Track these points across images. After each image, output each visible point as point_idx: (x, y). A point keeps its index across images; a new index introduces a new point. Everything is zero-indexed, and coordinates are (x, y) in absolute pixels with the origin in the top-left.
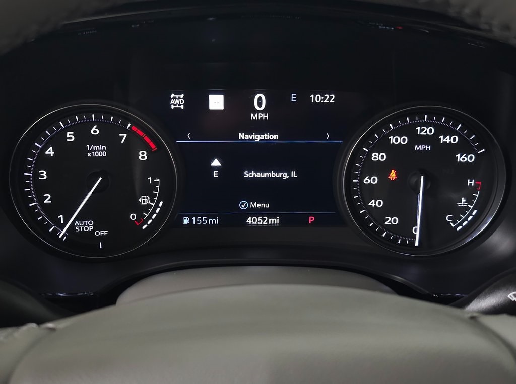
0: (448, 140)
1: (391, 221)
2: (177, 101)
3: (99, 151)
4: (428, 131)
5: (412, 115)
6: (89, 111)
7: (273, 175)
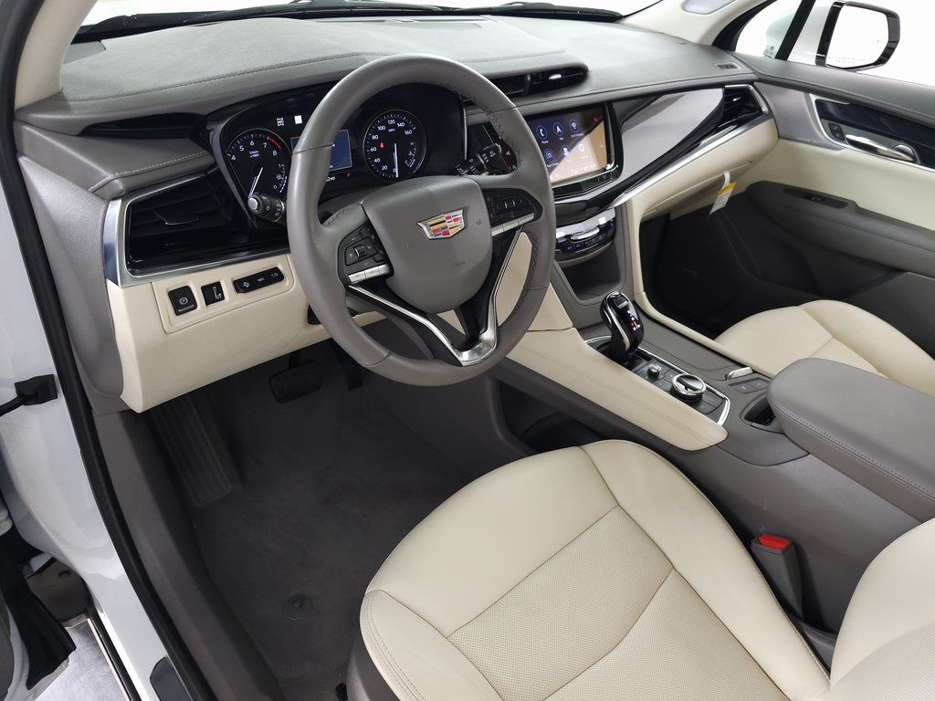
0: (401, 125)
1: (385, 168)
2: (280, 122)
3: (255, 154)
4: (392, 122)
5: (386, 115)
6: (250, 133)
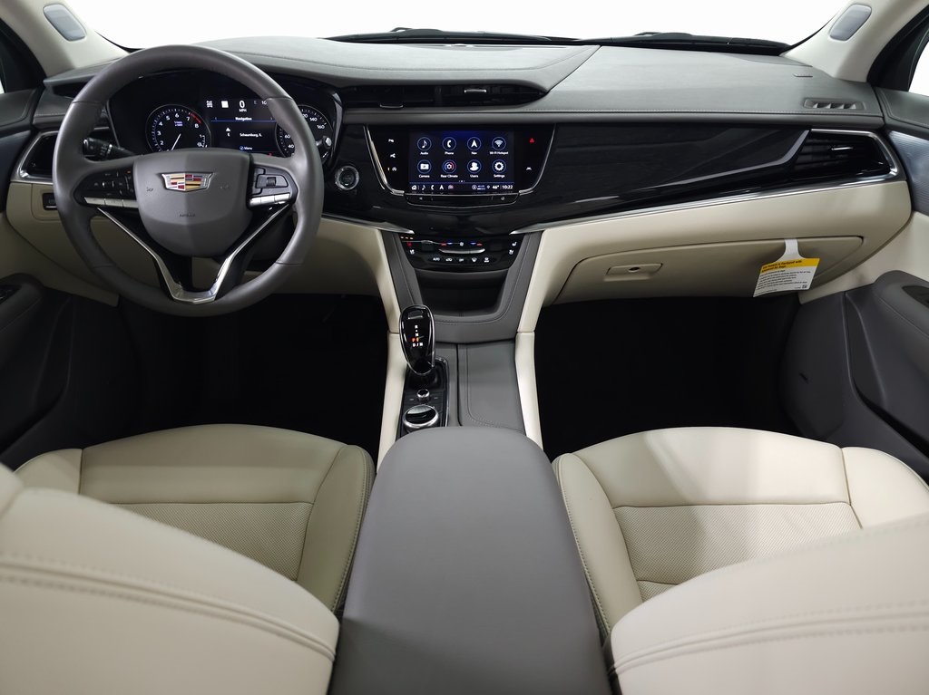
0: (313, 119)
2: (210, 104)
3: (180, 124)
6: (174, 107)
7: (251, 135)
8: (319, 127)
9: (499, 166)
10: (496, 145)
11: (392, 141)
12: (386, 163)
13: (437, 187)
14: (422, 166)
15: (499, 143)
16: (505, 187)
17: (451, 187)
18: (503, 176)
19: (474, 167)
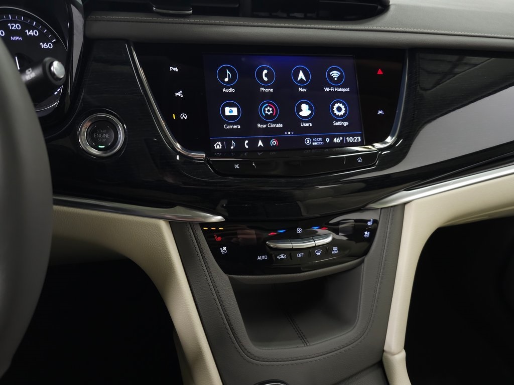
0: (31, 33)
4: (16, 27)
8: (44, 46)
9: (339, 109)
10: (332, 78)
11: (176, 70)
12: (169, 106)
13: (253, 143)
14: (227, 109)
15: (335, 74)
16: (350, 139)
17: (274, 142)
18: (346, 124)
19: (305, 111)
